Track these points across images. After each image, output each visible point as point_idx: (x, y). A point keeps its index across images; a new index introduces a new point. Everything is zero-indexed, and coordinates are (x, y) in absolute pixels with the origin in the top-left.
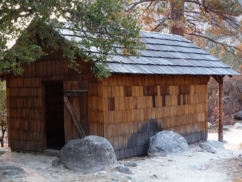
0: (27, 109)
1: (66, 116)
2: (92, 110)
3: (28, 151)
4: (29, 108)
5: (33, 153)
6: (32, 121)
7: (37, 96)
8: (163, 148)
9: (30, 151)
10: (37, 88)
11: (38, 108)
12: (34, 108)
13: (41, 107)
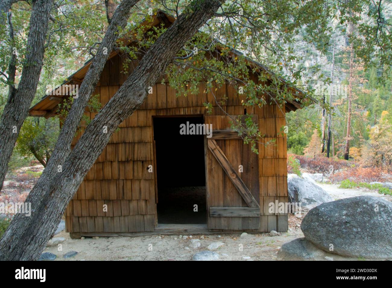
0: (115, 165)
1: (211, 170)
2: (264, 157)
3: (117, 233)
4: (119, 162)
5: (129, 235)
6: (129, 183)
7: (140, 142)
8: (314, 199)
9: (119, 234)
10: (141, 128)
11: (143, 162)
12: (134, 161)
13: (150, 160)
